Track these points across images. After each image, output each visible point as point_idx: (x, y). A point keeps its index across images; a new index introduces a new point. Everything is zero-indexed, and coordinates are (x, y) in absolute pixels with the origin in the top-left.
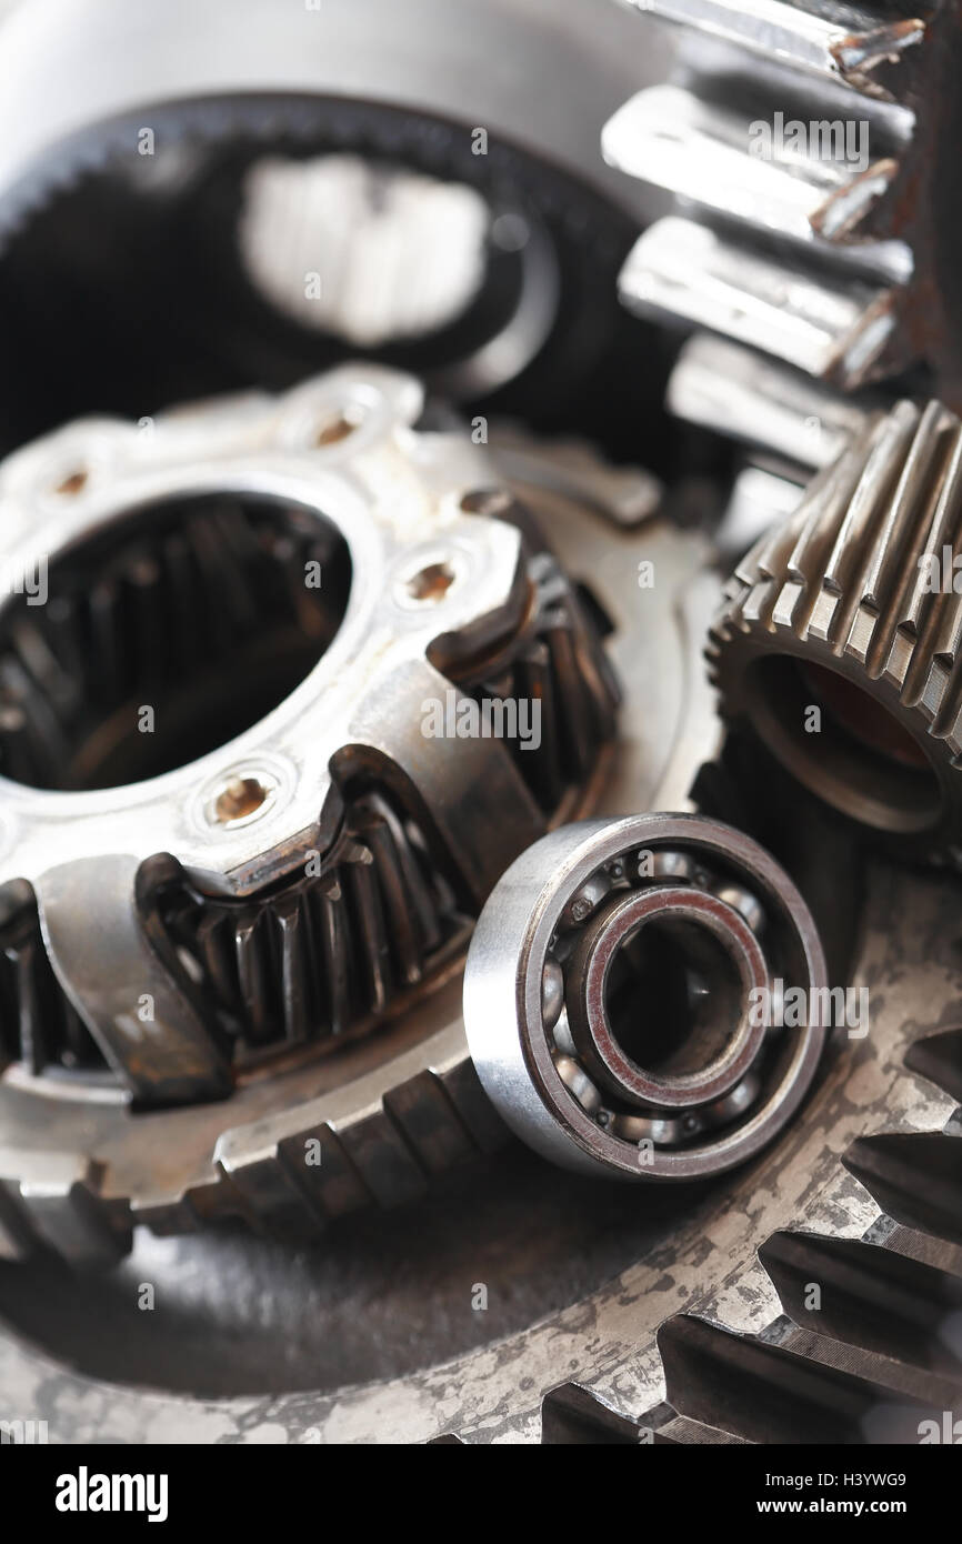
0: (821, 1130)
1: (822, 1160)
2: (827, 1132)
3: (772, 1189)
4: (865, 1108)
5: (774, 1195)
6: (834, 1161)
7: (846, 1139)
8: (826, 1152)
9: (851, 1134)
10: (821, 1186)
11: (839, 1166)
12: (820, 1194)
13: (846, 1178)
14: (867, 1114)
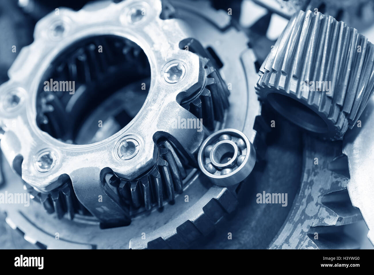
0: (300, 224)
1: (301, 234)
2: (302, 225)
3: (288, 244)
4: (312, 217)
5: (289, 246)
6: (305, 235)
7: (308, 227)
8: (302, 232)
9: (309, 226)
10: (302, 243)
11: (307, 236)
12: (302, 245)
13: (309, 240)
14: (313, 219)
